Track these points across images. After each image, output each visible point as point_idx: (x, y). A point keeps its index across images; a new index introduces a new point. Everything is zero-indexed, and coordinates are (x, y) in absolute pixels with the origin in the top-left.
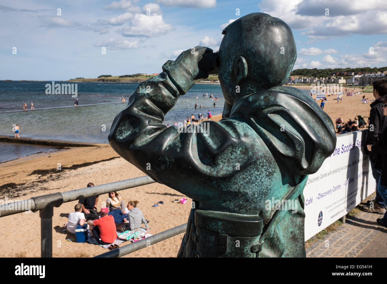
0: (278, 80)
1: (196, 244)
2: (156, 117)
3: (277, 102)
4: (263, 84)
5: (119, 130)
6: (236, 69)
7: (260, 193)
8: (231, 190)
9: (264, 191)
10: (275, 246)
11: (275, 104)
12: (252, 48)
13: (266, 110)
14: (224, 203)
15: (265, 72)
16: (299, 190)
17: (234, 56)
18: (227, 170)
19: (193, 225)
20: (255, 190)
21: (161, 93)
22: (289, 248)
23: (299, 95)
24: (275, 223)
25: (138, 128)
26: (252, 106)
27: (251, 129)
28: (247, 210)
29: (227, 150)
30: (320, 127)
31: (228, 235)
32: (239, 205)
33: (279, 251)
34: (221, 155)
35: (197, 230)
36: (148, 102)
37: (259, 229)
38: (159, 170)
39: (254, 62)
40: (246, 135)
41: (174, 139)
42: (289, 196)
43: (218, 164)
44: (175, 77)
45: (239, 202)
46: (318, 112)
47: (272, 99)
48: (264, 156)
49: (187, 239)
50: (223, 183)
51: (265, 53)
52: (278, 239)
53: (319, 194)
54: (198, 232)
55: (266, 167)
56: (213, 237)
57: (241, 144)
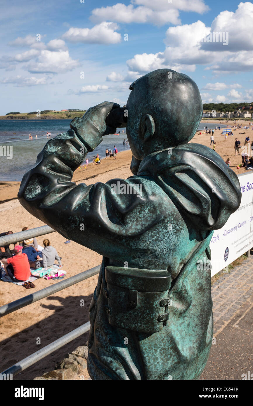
0: (185, 137)
1: (107, 299)
2: (65, 175)
3: (183, 161)
4: (170, 141)
5: (28, 189)
6: (143, 126)
7: (168, 250)
8: (140, 247)
9: (172, 247)
10: (183, 299)
11: (182, 163)
12: (159, 106)
13: (173, 169)
14: (133, 259)
15: (172, 130)
16: (205, 244)
17: (141, 114)
18: (135, 229)
19: (104, 280)
20: (163, 247)
21: (70, 152)
22: (196, 298)
23: (206, 153)
24: (183, 277)
25: (47, 187)
26: (160, 165)
27: (158, 187)
28: (156, 266)
29: (135, 209)
30: (225, 184)
31: (137, 291)
32: (148, 261)
33: (187, 302)
34: (129, 214)
35: (107, 286)
36: (56, 160)
37: (167, 284)
38: (69, 229)
39: (161, 121)
40: (154, 194)
41: (83, 197)
42: (196, 251)
43: (127, 223)
44: (83, 135)
45: (148, 258)
46: (224, 170)
47: (179, 158)
48: (172, 214)
49: (99, 293)
50: (132, 241)
51: (172, 111)
52: (186, 291)
53: (226, 231)
54: (109, 288)
55: (173, 225)
56: (123, 293)
57: (149, 202)
